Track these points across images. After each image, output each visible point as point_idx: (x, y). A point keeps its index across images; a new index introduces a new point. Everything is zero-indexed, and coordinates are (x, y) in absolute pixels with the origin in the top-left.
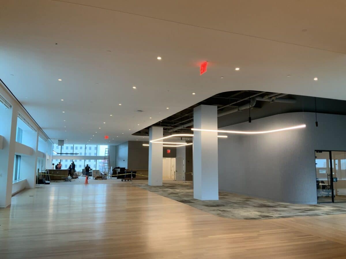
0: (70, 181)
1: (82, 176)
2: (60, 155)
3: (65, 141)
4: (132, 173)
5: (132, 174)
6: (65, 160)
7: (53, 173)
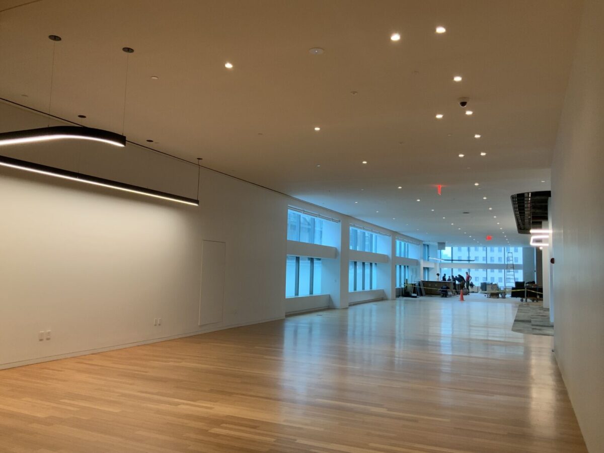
0: (450, 296)
1: (481, 293)
2: (450, 262)
3: (446, 244)
4: (525, 290)
5: (527, 291)
6: (457, 269)
7: (430, 285)
